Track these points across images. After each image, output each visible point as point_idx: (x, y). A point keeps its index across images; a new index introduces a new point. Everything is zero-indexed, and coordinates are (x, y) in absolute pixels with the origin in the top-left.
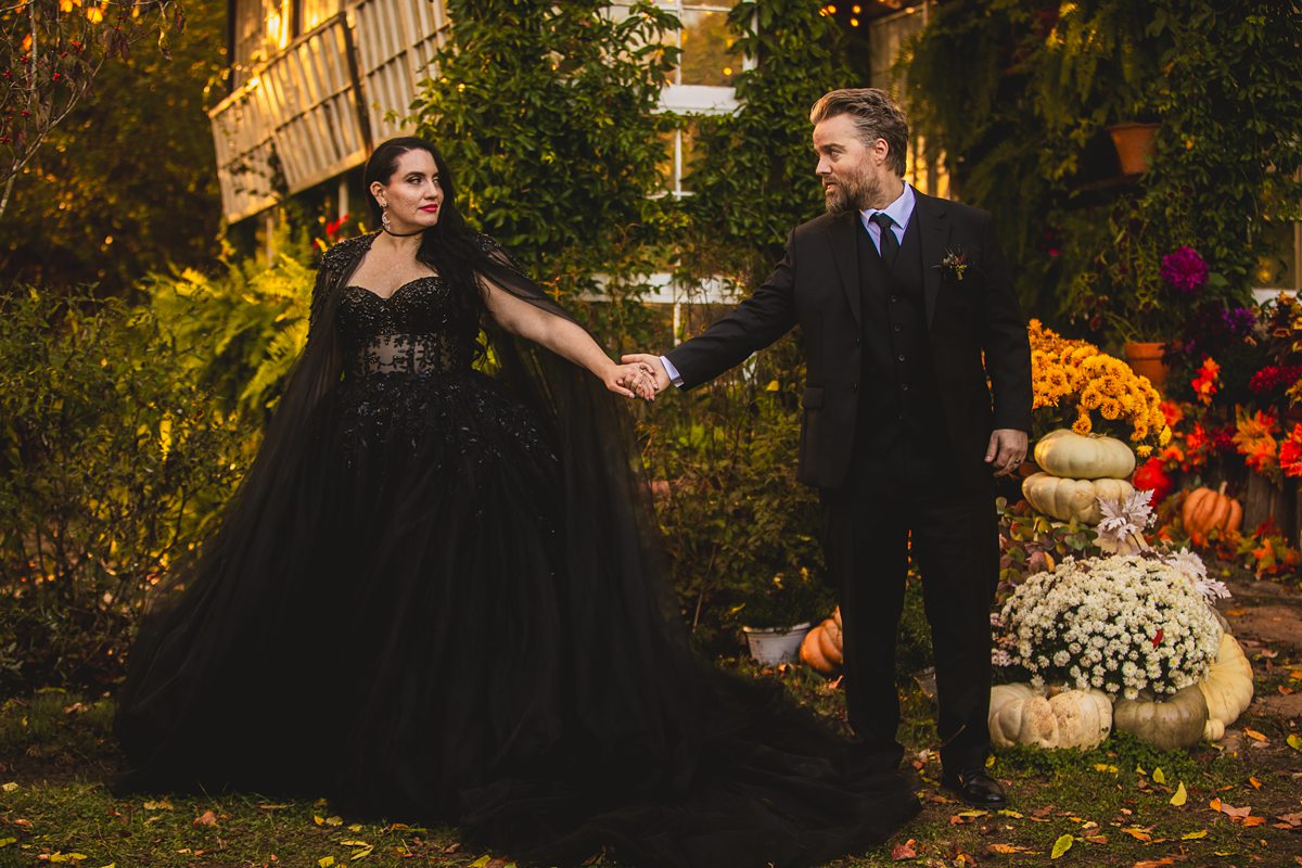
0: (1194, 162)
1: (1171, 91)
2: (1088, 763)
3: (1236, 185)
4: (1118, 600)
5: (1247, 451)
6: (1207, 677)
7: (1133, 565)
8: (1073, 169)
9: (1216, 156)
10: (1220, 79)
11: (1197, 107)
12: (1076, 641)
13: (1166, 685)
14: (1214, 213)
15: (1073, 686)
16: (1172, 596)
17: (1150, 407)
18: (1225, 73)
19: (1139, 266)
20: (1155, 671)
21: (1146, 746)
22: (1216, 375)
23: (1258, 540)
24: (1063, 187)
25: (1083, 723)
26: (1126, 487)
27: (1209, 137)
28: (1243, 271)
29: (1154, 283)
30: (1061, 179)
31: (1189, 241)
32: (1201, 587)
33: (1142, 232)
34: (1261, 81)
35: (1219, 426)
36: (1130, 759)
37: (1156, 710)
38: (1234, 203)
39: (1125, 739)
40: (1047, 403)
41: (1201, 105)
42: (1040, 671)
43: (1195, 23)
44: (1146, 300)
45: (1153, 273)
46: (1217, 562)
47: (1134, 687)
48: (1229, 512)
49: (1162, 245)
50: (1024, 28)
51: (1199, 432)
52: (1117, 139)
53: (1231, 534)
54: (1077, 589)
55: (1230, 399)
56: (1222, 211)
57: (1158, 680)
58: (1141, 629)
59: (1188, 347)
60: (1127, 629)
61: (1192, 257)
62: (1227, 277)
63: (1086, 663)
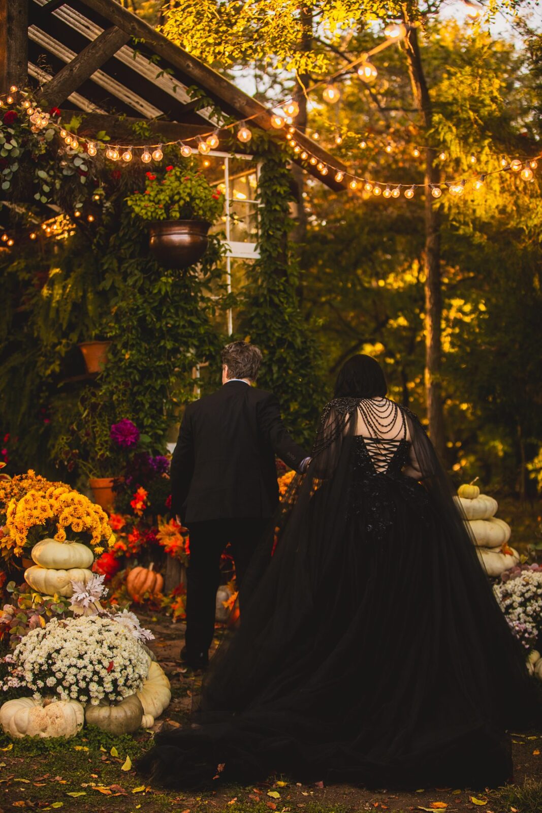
0: (130, 367)
1: (115, 324)
2: (70, 745)
3: (156, 380)
4: (84, 645)
5: (165, 543)
6: (142, 690)
7: (93, 622)
8: (57, 369)
9: (144, 363)
10: (145, 316)
11: (132, 333)
12: (60, 670)
13: (117, 696)
14: (142, 398)
15: (59, 698)
16: (117, 641)
17: (102, 523)
18: (148, 312)
19: (97, 431)
20: (109, 687)
21: (106, 733)
22: (145, 498)
23: (174, 598)
24: (50, 380)
25: (66, 721)
26: (88, 573)
27: (139, 351)
28: (161, 432)
29: (106, 442)
30: (49, 376)
31: (128, 416)
32: (136, 634)
33: (98, 410)
34: (170, 317)
35: (148, 528)
36: (96, 742)
37: (110, 711)
38: (155, 391)
39: (93, 730)
40: (38, 523)
41: (134, 332)
42: (39, 690)
43: (130, 282)
44: (102, 452)
45: (106, 435)
46: (149, 612)
47: (97, 697)
48: (155, 581)
49: (111, 418)
50: (28, 283)
51: (136, 533)
52: (85, 351)
53: (157, 595)
54: (59, 639)
55: (154, 512)
56: (148, 396)
57: (111, 693)
58: (100, 662)
59: (128, 481)
60: (91, 663)
61: (129, 425)
62: (151, 437)
63: (66, 684)
